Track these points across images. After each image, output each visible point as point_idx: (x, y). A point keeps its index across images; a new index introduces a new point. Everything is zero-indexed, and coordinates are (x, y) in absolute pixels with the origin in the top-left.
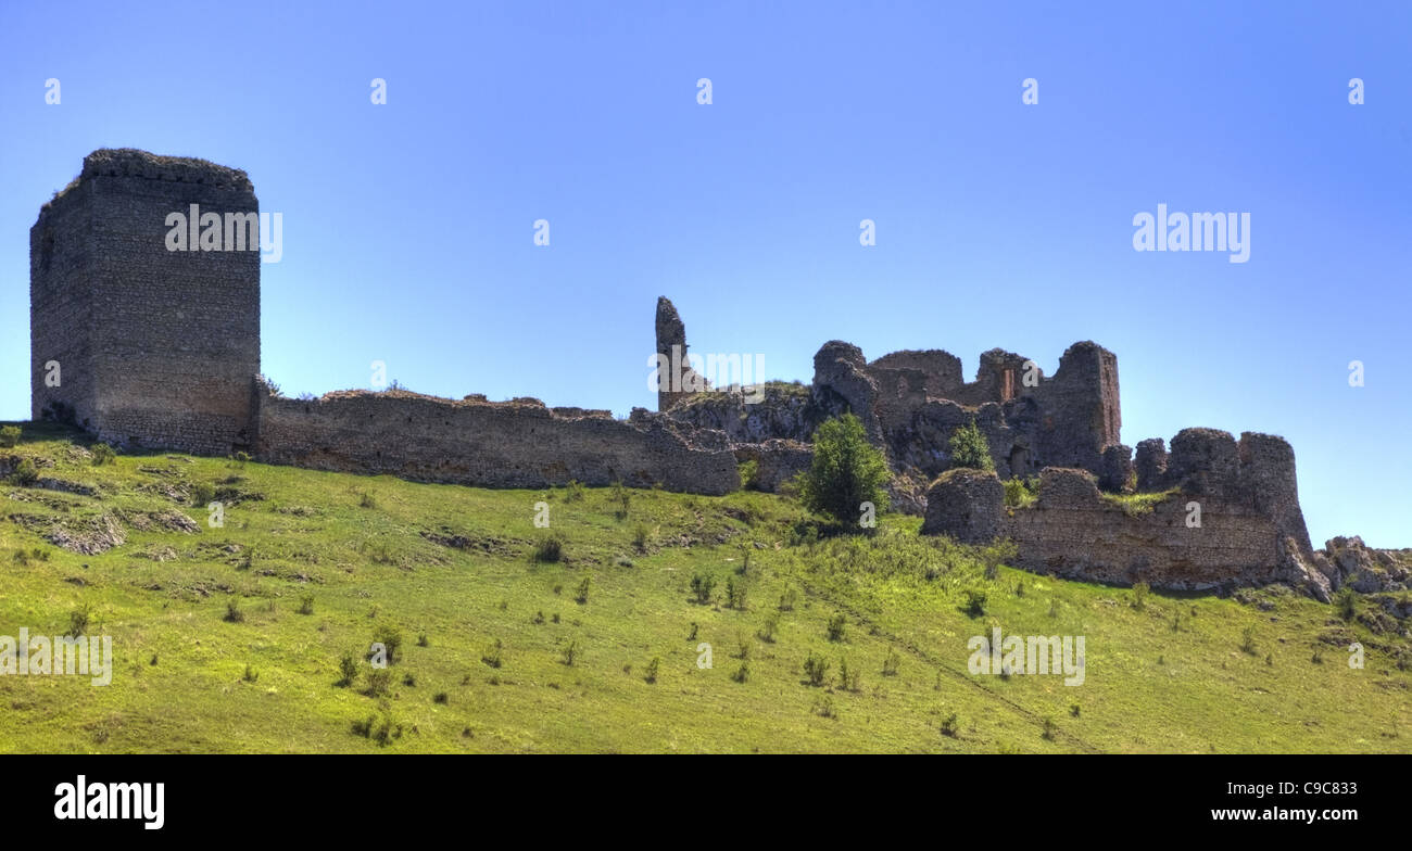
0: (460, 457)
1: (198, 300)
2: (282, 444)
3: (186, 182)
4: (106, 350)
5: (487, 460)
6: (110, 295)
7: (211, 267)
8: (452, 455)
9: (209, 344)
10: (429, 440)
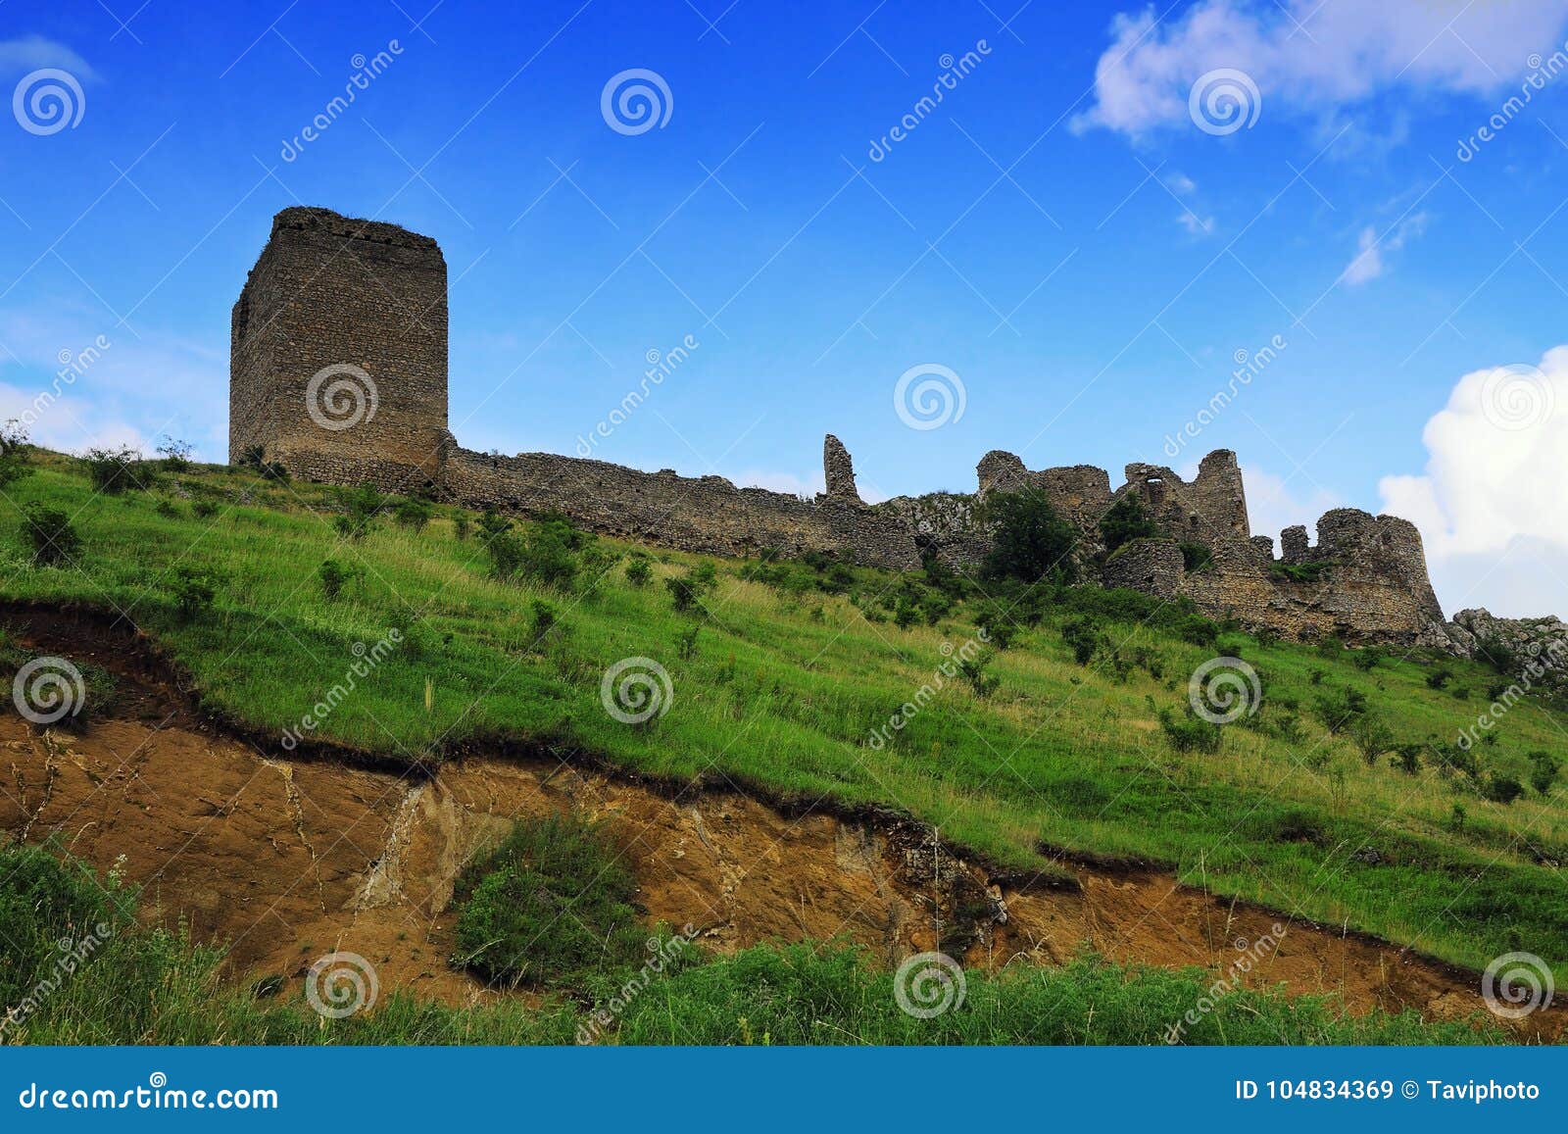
0: (651, 524)
1: (384, 352)
2: (470, 495)
3: (374, 241)
4: (289, 392)
5: (678, 529)
6: (294, 340)
7: (398, 323)
8: (643, 521)
9: (395, 395)
10: (620, 505)
